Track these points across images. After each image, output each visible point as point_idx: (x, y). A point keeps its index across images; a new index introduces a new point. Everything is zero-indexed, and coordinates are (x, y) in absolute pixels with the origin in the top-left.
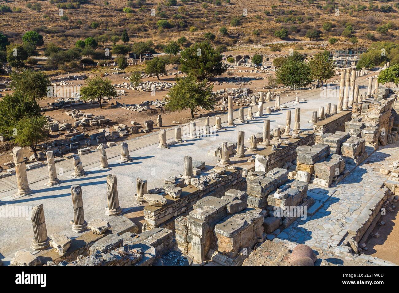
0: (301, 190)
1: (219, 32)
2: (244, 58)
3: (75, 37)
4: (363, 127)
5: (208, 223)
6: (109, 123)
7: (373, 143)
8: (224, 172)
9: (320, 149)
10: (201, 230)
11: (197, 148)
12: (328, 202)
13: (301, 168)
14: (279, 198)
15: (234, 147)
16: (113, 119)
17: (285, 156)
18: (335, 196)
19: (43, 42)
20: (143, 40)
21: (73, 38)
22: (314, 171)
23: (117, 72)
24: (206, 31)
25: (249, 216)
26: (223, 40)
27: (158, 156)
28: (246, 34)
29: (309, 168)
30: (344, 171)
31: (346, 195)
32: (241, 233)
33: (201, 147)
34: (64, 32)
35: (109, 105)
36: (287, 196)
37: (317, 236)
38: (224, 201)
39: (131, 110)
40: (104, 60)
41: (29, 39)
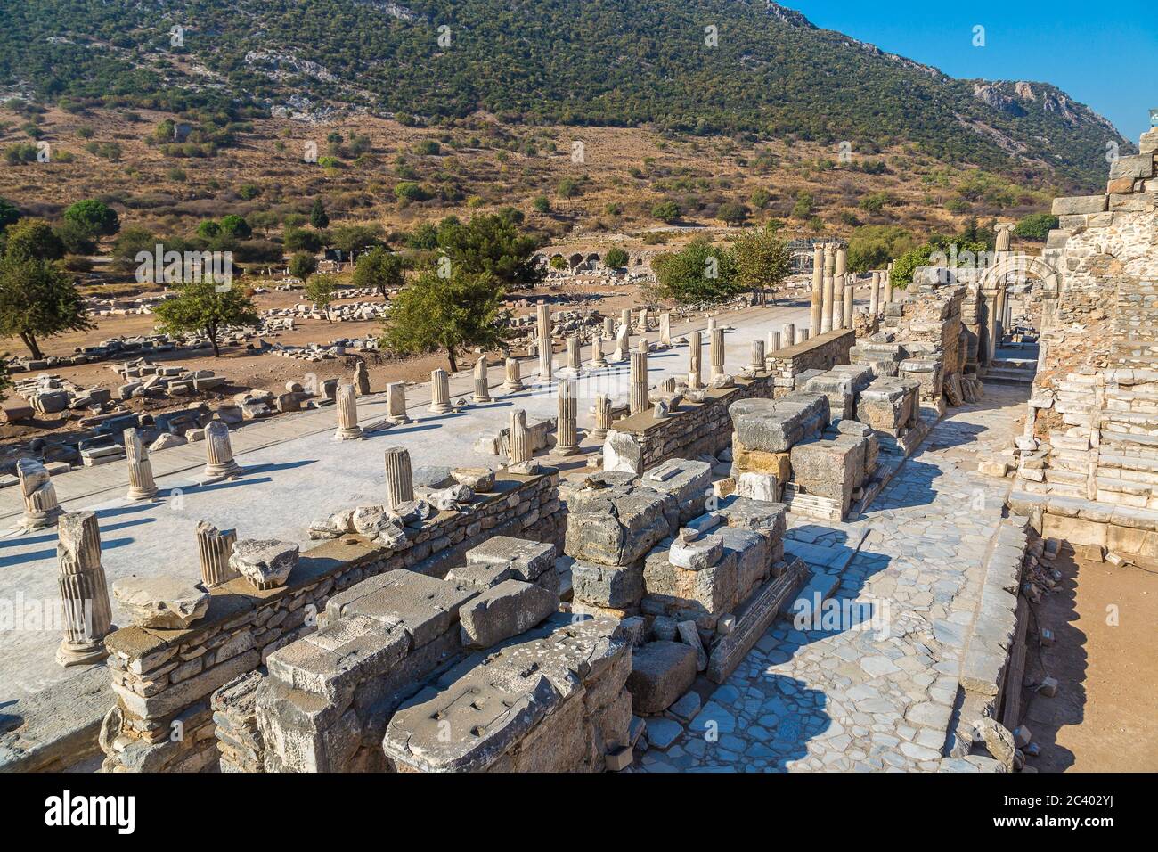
0: (763, 530)
1: (532, 209)
2: (588, 261)
3: (199, 216)
4: (902, 354)
5: (353, 705)
6: (225, 389)
7: (933, 398)
8: (488, 480)
9: (804, 406)
10: (312, 748)
11: (447, 436)
12: (854, 571)
13: (750, 465)
14: (688, 565)
15: (549, 427)
16: (238, 380)
17: (696, 437)
18: (870, 547)
19: (118, 226)
20: (361, 223)
21: (195, 218)
22: (792, 473)
23: (288, 286)
24: (504, 206)
25: (562, 652)
26: (542, 225)
27: (327, 461)
28: (592, 211)
29: (777, 463)
30: (877, 471)
31: (906, 542)
32: (518, 745)
33: (458, 433)
34: (173, 204)
35: (242, 351)
36: (718, 556)
37: (850, 714)
38: (453, 590)
39: (293, 357)
40: (263, 262)
41: (81, 217)
